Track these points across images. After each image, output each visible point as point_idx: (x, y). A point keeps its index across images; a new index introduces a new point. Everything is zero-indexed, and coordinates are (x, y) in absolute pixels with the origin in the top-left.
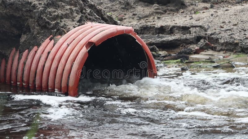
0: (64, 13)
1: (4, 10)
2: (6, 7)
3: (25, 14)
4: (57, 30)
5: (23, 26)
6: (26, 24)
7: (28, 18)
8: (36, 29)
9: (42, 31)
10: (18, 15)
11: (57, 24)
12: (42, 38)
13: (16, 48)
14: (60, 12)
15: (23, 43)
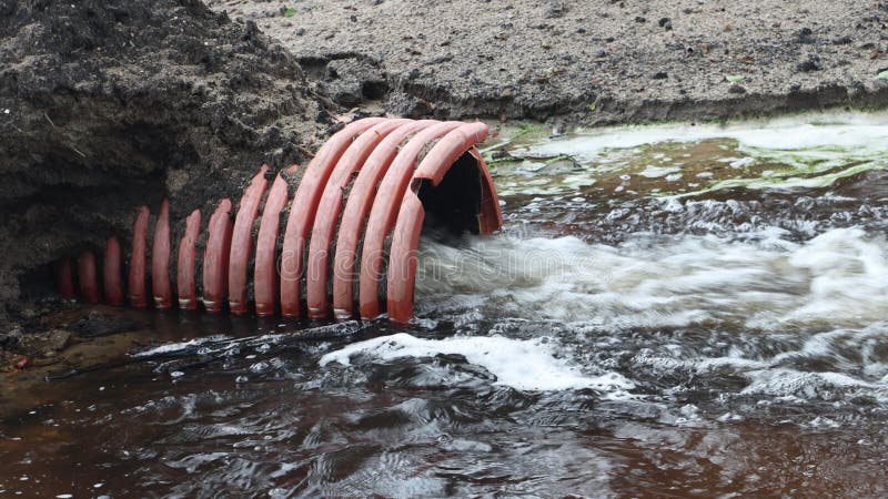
0: (279, 102)
1: (119, 112)
2: (124, 104)
3: (178, 117)
4: (284, 151)
5: (170, 149)
6: (180, 144)
7: (187, 124)
8: (218, 154)
9: (236, 157)
10: (159, 121)
11: (274, 133)
12: (241, 175)
13: (149, 207)
14: (267, 102)
15: (181, 192)
